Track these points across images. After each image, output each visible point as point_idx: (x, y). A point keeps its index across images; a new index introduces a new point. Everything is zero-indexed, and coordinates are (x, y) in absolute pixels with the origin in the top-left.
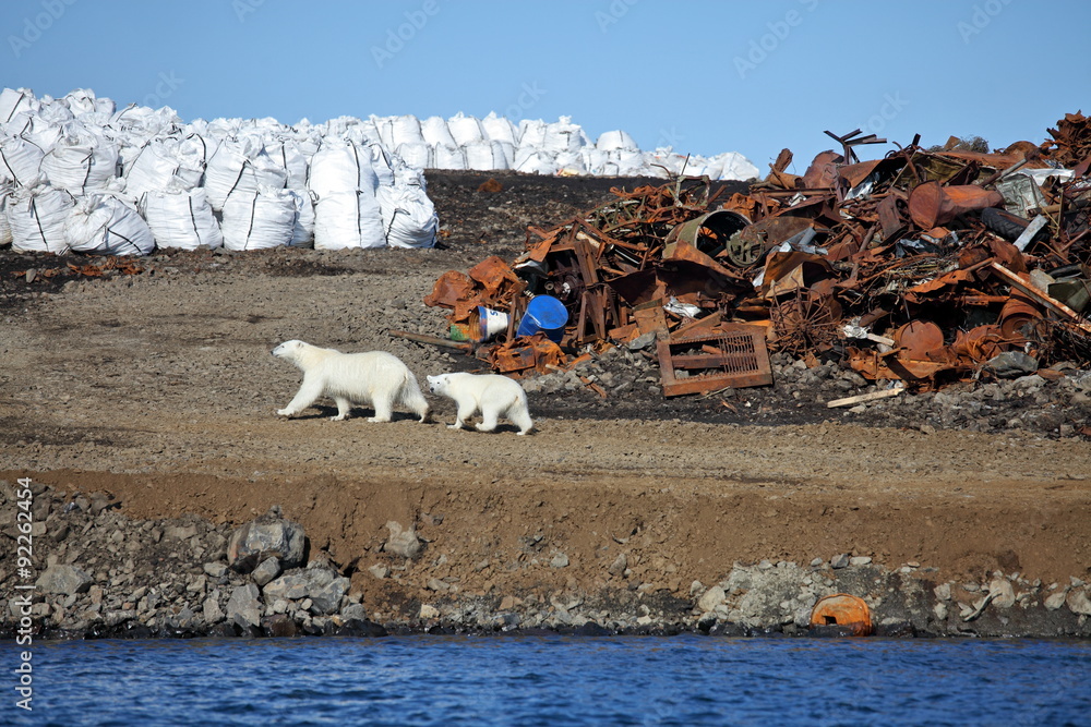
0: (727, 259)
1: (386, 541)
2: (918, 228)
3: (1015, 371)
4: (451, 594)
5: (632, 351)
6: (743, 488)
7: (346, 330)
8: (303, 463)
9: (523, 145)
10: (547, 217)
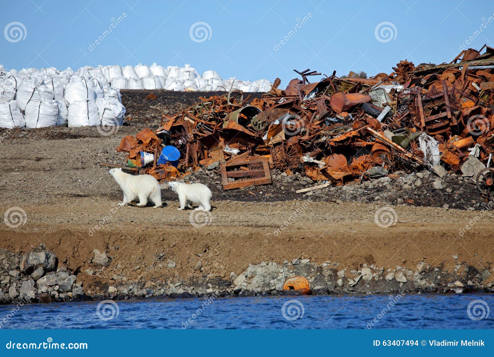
0: (251, 128)
1: (93, 258)
2: (335, 113)
3: (378, 175)
4: (123, 281)
5: (209, 170)
6: (255, 230)
7: (80, 163)
8: (57, 224)
9: (169, 77)
10: (176, 110)
